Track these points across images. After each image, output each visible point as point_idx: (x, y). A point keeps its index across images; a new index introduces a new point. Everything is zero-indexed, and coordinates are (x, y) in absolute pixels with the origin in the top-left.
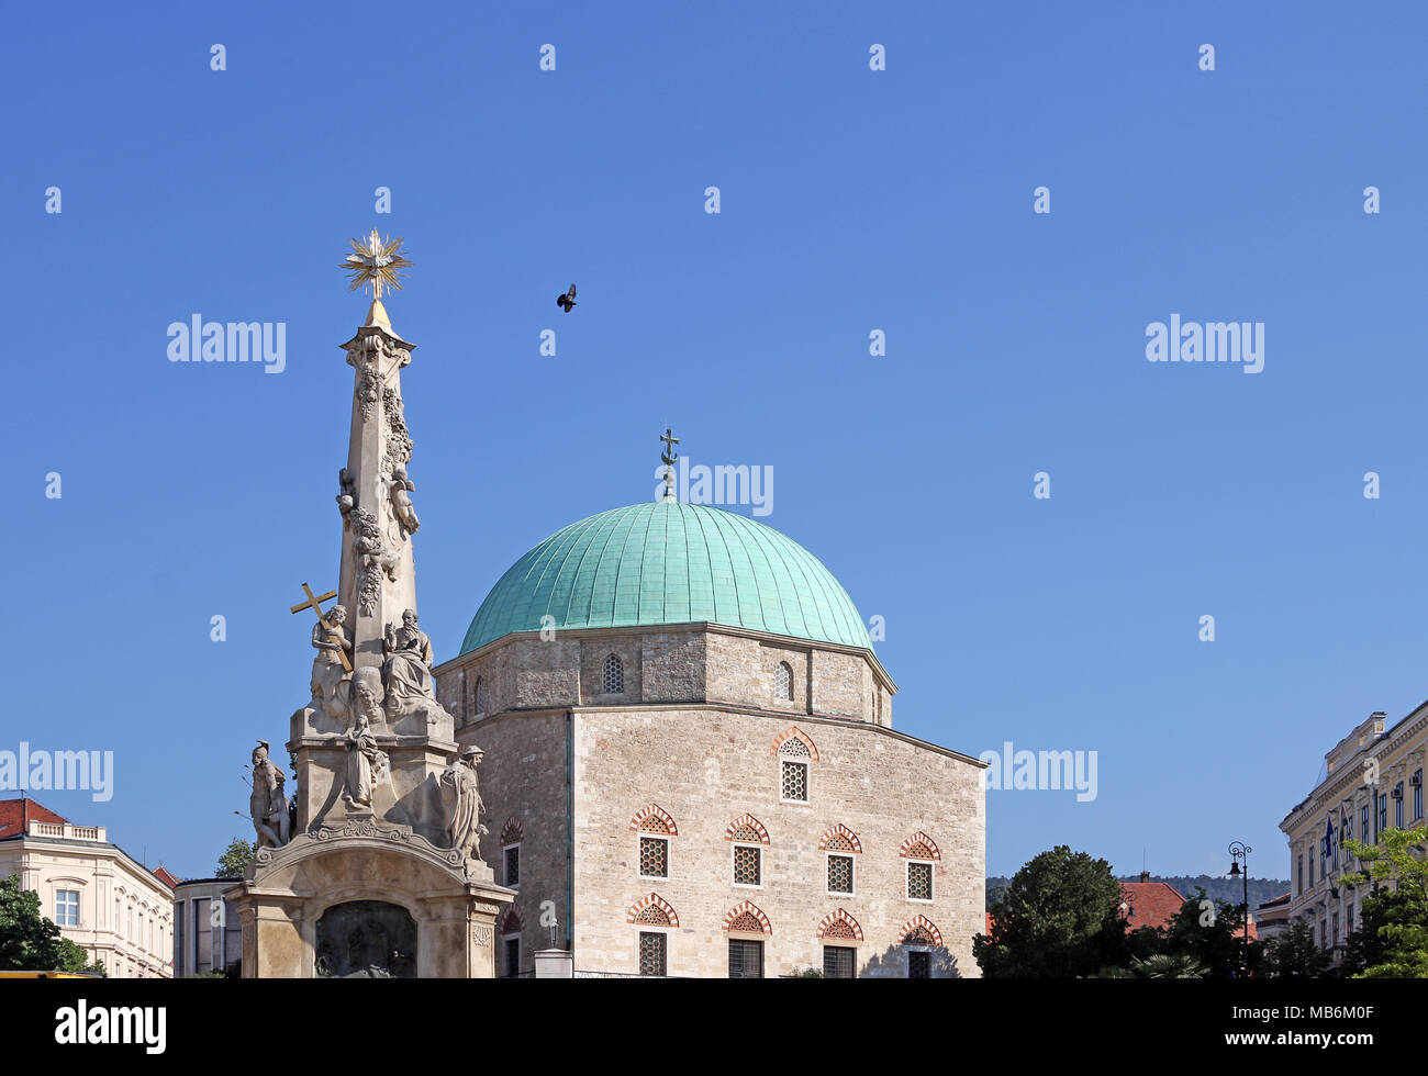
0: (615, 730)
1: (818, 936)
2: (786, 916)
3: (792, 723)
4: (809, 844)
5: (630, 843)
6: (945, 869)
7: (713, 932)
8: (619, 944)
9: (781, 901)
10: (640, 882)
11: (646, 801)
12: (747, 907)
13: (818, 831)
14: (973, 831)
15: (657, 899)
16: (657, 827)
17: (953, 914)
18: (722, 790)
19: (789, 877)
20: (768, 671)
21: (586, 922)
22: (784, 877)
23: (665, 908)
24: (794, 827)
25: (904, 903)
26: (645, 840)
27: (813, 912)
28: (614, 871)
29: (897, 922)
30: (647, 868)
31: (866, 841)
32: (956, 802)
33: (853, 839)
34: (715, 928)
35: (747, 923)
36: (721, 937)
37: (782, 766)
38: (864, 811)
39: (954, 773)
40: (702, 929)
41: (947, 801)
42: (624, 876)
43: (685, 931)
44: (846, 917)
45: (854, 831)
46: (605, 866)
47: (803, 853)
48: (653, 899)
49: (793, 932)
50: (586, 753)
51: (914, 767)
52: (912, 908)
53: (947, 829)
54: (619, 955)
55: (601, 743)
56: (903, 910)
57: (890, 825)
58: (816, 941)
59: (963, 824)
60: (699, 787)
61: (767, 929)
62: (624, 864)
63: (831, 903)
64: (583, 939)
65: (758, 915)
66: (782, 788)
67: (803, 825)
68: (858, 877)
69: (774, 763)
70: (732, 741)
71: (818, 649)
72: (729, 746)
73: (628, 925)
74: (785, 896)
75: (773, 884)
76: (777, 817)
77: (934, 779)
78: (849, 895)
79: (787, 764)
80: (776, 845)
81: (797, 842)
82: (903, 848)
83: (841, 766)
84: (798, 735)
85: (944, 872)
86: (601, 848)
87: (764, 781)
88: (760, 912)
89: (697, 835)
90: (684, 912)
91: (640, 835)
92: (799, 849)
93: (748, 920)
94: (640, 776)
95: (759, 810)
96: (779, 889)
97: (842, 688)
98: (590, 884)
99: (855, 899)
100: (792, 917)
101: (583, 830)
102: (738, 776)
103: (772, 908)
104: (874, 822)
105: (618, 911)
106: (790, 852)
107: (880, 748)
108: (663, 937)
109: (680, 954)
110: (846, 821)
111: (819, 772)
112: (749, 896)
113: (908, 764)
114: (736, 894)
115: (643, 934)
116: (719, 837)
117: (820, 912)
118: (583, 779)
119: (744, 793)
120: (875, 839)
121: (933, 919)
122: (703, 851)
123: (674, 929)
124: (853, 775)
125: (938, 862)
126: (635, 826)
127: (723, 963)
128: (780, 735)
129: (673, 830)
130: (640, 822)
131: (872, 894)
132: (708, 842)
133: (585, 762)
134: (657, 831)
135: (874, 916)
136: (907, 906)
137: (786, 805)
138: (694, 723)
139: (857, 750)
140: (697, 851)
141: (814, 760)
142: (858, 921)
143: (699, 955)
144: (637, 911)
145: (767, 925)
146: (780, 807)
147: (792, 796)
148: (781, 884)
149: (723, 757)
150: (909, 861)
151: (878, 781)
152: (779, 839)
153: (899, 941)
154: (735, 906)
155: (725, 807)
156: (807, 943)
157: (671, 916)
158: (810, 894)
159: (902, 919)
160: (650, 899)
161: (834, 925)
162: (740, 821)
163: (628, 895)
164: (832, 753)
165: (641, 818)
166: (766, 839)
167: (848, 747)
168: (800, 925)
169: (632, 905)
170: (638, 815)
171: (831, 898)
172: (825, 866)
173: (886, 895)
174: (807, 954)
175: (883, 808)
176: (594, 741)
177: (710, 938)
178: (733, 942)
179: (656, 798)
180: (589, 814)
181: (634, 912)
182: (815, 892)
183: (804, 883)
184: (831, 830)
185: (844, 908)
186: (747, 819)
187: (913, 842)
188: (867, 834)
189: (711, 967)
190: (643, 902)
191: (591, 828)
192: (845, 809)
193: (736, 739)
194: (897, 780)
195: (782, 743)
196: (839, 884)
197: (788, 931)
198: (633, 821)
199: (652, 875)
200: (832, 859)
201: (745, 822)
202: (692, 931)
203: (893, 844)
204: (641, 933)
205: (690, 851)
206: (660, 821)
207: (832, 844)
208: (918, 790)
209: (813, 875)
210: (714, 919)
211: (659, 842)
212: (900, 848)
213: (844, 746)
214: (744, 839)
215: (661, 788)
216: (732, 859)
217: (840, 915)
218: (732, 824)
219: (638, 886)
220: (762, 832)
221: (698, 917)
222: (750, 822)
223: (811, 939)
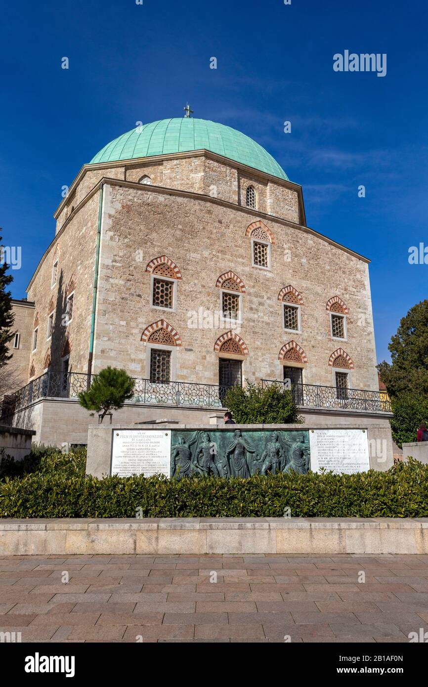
0: (136, 200)
1: (279, 358)
2: (258, 344)
3: (258, 219)
4: (272, 295)
5: (146, 281)
6: (352, 320)
7: (208, 352)
8: (133, 357)
9: (254, 333)
10: (153, 311)
11: (159, 252)
12: (231, 335)
13: (276, 288)
14: (365, 299)
15: (165, 324)
16: (166, 272)
17: (359, 349)
18: (214, 253)
19: (259, 317)
21: (106, 339)
22: (256, 316)
23: (171, 331)
24: (262, 283)
25: (330, 340)
26: (156, 281)
27: (275, 341)
28: (131, 301)
29: (326, 351)
30: (157, 301)
31: (306, 298)
32: (354, 281)
33: (298, 295)
34: (209, 349)
35: (231, 346)
36: (213, 356)
37: (252, 245)
38: (303, 278)
39: (352, 263)
40: (199, 350)
41: (349, 279)
42: (140, 305)
44: (296, 347)
45: (299, 291)
46: (124, 295)
47: (268, 301)
48: (162, 324)
49: (263, 355)
50: (113, 212)
52: (335, 343)
53: (351, 296)
55: (128, 209)
56: (330, 345)
57: (319, 289)
58: (278, 362)
59: (359, 294)
60: (197, 248)
61: (245, 352)
62: (139, 296)
63: (285, 335)
64: (102, 351)
65: (239, 341)
66: (253, 258)
67: (267, 283)
68: (302, 321)
69: (248, 241)
70: (220, 222)
71: (273, 182)
72: (217, 224)
73: (142, 342)
74: (257, 330)
75: (249, 320)
76: (250, 276)
77: (342, 266)
78: (297, 332)
79: (256, 244)
80: (249, 294)
81: (264, 294)
82: (327, 305)
84: (262, 226)
85: (352, 322)
86: (122, 282)
87: (242, 251)
88: (240, 339)
89: (196, 281)
90: (185, 335)
91: (153, 276)
92: (265, 298)
93: (229, 343)
94: (154, 235)
95: (239, 269)
96: (253, 324)
97: (287, 207)
98: (111, 309)
99: (301, 335)
100: (262, 343)
101: (107, 267)
102: (223, 245)
103: (249, 337)
104: (311, 287)
105: (134, 331)
106: (260, 299)
107: (310, 242)
108: (168, 353)
109: (183, 367)
110: (294, 283)
111: (276, 251)
112: (231, 327)
113: (327, 254)
115: (154, 351)
116: (212, 284)
117: (281, 342)
118: (109, 230)
119: (228, 257)
120: (311, 297)
121: (348, 351)
122: (200, 292)
123: (178, 348)
125: (348, 316)
126: (149, 269)
127: (215, 375)
128: (251, 224)
129: (179, 275)
130: (153, 266)
131: (311, 332)
132: (204, 287)
133: (112, 218)
134: (166, 275)
135: (313, 347)
136: (332, 342)
137: (256, 268)
138: (195, 206)
139: (298, 242)
140: (196, 291)
141: (273, 243)
142: (304, 349)
143: (197, 368)
144: (149, 332)
145: (245, 349)
146: (252, 269)
147: (259, 264)
148: (254, 321)
149: (215, 231)
150: (331, 313)
151: (311, 262)
152: (252, 290)
153: (329, 365)
154: (223, 333)
155: (216, 264)
156: (272, 363)
157: (176, 338)
158: (273, 329)
159: (330, 350)
160: (160, 323)
161: (289, 351)
162: (226, 275)
163: (142, 320)
164: (283, 240)
165: (154, 264)
166: (244, 289)
167: (293, 239)
168: (267, 350)
169: (144, 326)
170: (152, 261)
171: (286, 333)
172: (282, 312)
173: (320, 334)
174: (273, 371)
175: (315, 279)
176: (120, 205)
177: (205, 356)
178: (222, 360)
179: (166, 251)
180: (112, 255)
181: (146, 332)
182: (277, 328)
183: (269, 321)
184: (284, 288)
185: (295, 340)
186: (231, 274)
187: (333, 301)
188: (306, 294)
189: (205, 378)
190: (154, 325)
191: (113, 266)
192: (293, 276)
193: (223, 221)
194: (321, 263)
195: (253, 229)
196: (290, 324)
197: (260, 354)
198: (148, 265)
199: (161, 306)
200: (286, 307)
201: (230, 276)
202: (191, 350)
203: (322, 302)
204: (152, 350)
205: (191, 291)
206: (168, 268)
207: (285, 298)
208: (334, 271)
209: (274, 316)
210: (208, 341)
211: (167, 283)
212: (325, 305)
213: (290, 238)
214: (229, 288)
215: (170, 245)
216: (221, 301)
217: (293, 345)
218: (220, 277)
219: (151, 313)
220: (241, 284)
221: (196, 340)
222: (232, 277)
223: (275, 360)
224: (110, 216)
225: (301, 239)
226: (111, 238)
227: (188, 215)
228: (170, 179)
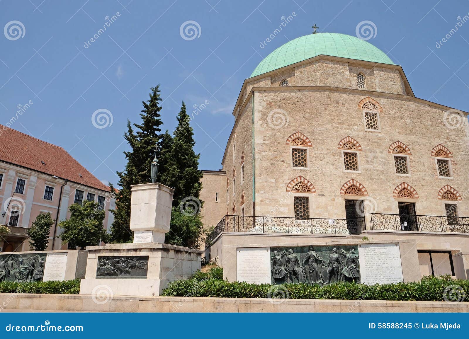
0: (276, 98)
1: (394, 196)
2: (375, 187)
3: (367, 96)
4: (383, 150)
5: (286, 151)
6: (456, 162)
7: (335, 195)
8: (282, 203)
9: (371, 179)
10: (293, 170)
11: (294, 130)
12: (353, 182)
13: (386, 144)
15: (302, 179)
16: (301, 143)
17: (464, 184)
18: (335, 125)
19: (374, 167)
20: (354, 76)
21: (262, 192)
22: (372, 166)
23: (308, 183)
24: (374, 142)
25: (437, 179)
26: (294, 150)
27: (389, 184)
28: (278, 165)
29: (435, 188)
30: (296, 163)
31: (413, 149)
32: (455, 131)
33: (406, 147)
34: (336, 193)
35: (354, 190)
36: (340, 198)
37: (364, 115)
38: (409, 134)
40: (329, 194)
42: (284, 167)
43: (319, 195)
44: (408, 187)
45: (406, 144)
46: (272, 162)
47: (380, 155)
48: (301, 179)
49: (380, 194)
50: (261, 108)
51: (431, 114)
52: (442, 181)
53: (453, 143)
54: (282, 209)
55: (271, 105)
56: (438, 183)
57: (424, 141)
58: (393, 199)
60: (322, 123)
61: (365, 193)
62: (283, 161)
63: (397, 179)
64: (261, 201)
65: (360, 186)
66: (365, 124)
67: (379, 141)
68: (411, 167)
69: (360, 112)
70: (337, 102)
71: (377, 67)
73: (287, 192)
74: (373, 177)
75: (366, 170)
76: (364, 138)
78: (408, 175)
79: (367, 114)
80: (365, 151)
81: (376, 149)
82: (432, 152)
83: (394, 114)
84: (371, 100)
85: (456, 164)
86: (270, 154)
87: (356, 121)
88: (360, 184)
89: (323, 147)
90: (318, 185)
91: (292, 147)
92: (378, 152)
93: (352, 189)
95: (355, 134)
96: (369, 173)
97: (390, 83)
98: (264, 172)
99: (411, 177)
100: (378, 186)
101: (260, 145)
102: (341, 118)
103: (367, 182)
104: (416, 139)
105: (281, 185)
106: (374, 154)
107: (413, 107)
108: (307, 199)
109: (318, 208)
110: (401, 139)
111: (383, 117)
112: (353, 176)
113: (428, 113)
114: (346, 175)
115: (296, 198)
116: (335, 148)
117: (394, 184)
118: (260, 120)
119: (345, 126)
120: (417, 148)
121: (455, 186)
122: (327, 154)
123: (313, 194)
124: (401, 118)
125: (452, 158)
126: (288, 142)
127: (343, 212)
128: (362, 100)
129: (310, 144)
130: (291, 140)
131: (420, 175)
132: (329, 150)
133: (261, 112)
134: (301, 145)
135: (423, 186)
136: (439, 180)
137: (369, 132)
138: (318, 95)
139: (402, 107)
140: (323, 154)
141: (381, 111)
142: (414, 188)
143: (328, 208)
144: (292, 185)
145: (365, 191)
146: (365, 133)
147: (371, 128)
148: (370, 170)
149: (334, 110)
150: (436, 158)
151: (414, 121)
152: (367, 148)
153: (439, 198)
154: (346, 181)
155: (337, 133)
156: (388, 200)
157: (311, 187)
158: (387, 175)
159: (438, 187)
160: (299, 178)
161: (402, 190)
162: (345, 140)
163: (286, 177)
164: (389, 108)
165: (291, 138)
166: (360, 148)
167: (398, 106)
168: (383, 191)
169: (288, 182)
170: (290, 137)
171: (398, 177)
172: (393, 161)
173: (428, 175)
174: (389, 206)
175: (419, 133)
176: (265, 103)
177: (334, 199)
178: (347, 201)
179: (299, 129)
180: (263, 137)
181: (290, 185)
182: (389, 174)
183: (383, 169)
184: (393, 143)
185: (406, 181)
186: (349, 139)
187: (437, 149)
188: (413, 145)
189: (335, 214)
190: (295, 180)
191: (264, 143)
192: (400, 133)
193: (339, 102)
194: (424, 121)
195: (363, 104)
196: (401, 170)
197: (377, 194)
198: (287, 140)
199: (299, 167)
200: (396, 158)
201: (348, 140)
202: (324, 195)
203: (427, 150)
204: (294, 197)
205: (319, 154)
206: (302, 140)
207: (395, 150)
208: (435, 125)
209: (387, 166)
210: (335, 188)
211: (302, 150)
212: (431, 152)
213: (394, 106)
214: (348, 148)
215: (302, 124)
216: (343, 158)
217: (404, 185)
218: (341, 141)
219: (292, 173)
220: (358, 145)
221: (326, 188)
222: (350, 140)
223: (390, 198)
224: (259, 111)
225: (404, 105)
226: (261, 126)
227: (313, 101)
228: (300, 78)
